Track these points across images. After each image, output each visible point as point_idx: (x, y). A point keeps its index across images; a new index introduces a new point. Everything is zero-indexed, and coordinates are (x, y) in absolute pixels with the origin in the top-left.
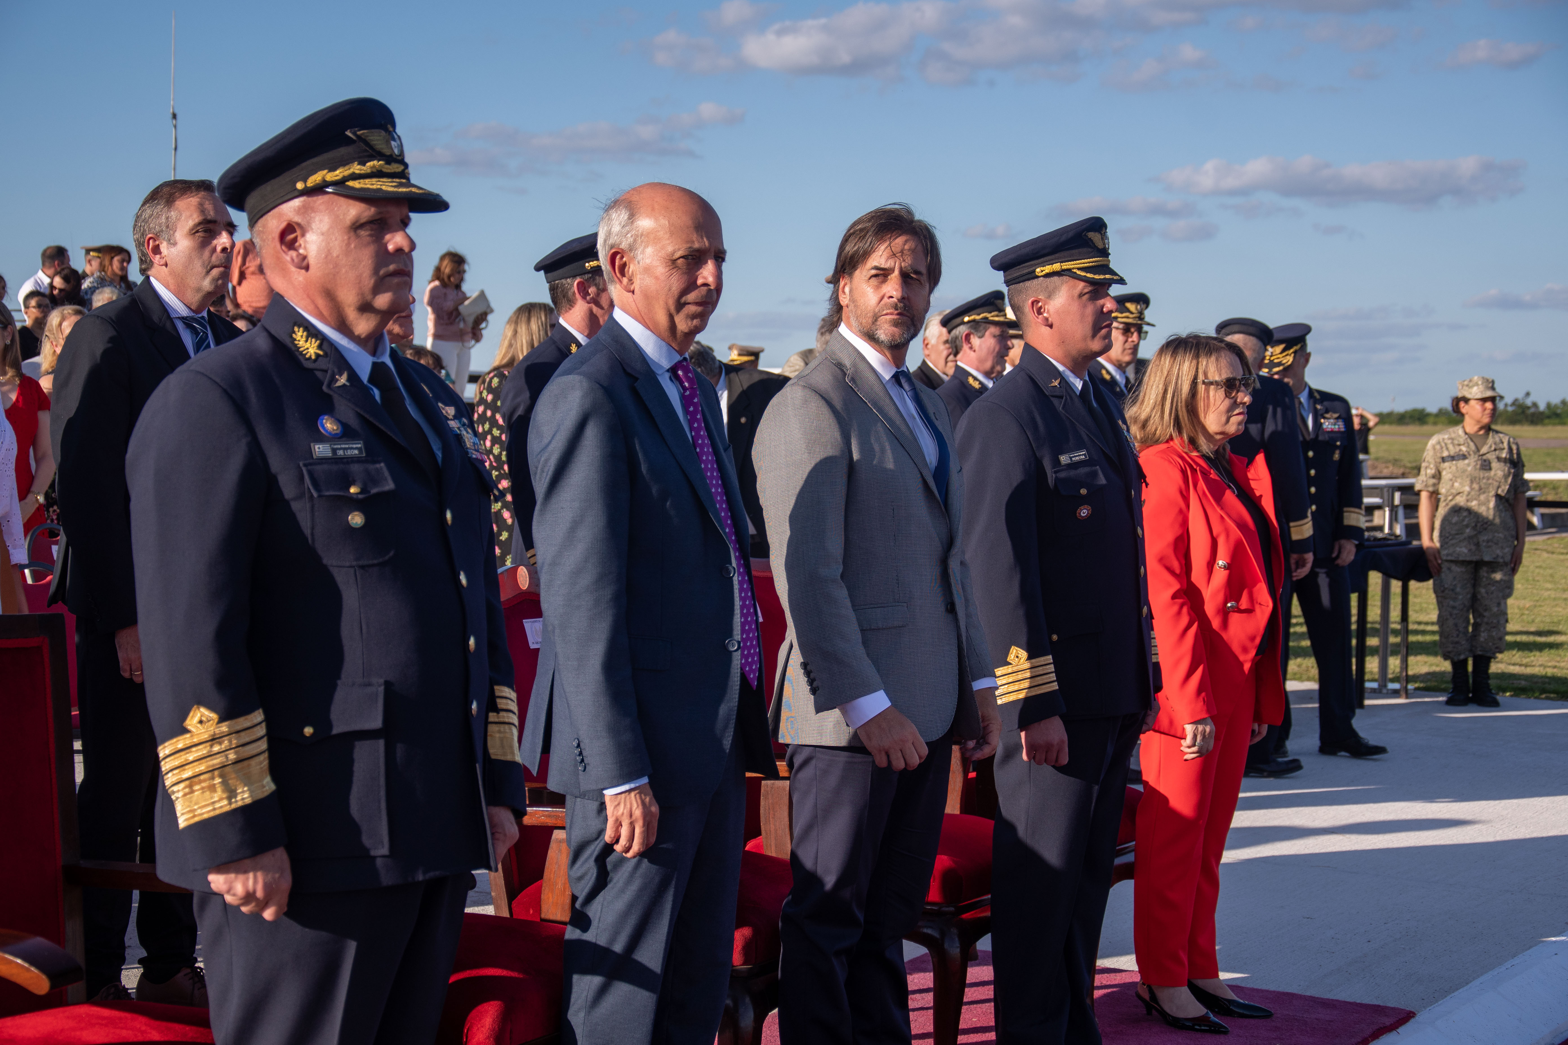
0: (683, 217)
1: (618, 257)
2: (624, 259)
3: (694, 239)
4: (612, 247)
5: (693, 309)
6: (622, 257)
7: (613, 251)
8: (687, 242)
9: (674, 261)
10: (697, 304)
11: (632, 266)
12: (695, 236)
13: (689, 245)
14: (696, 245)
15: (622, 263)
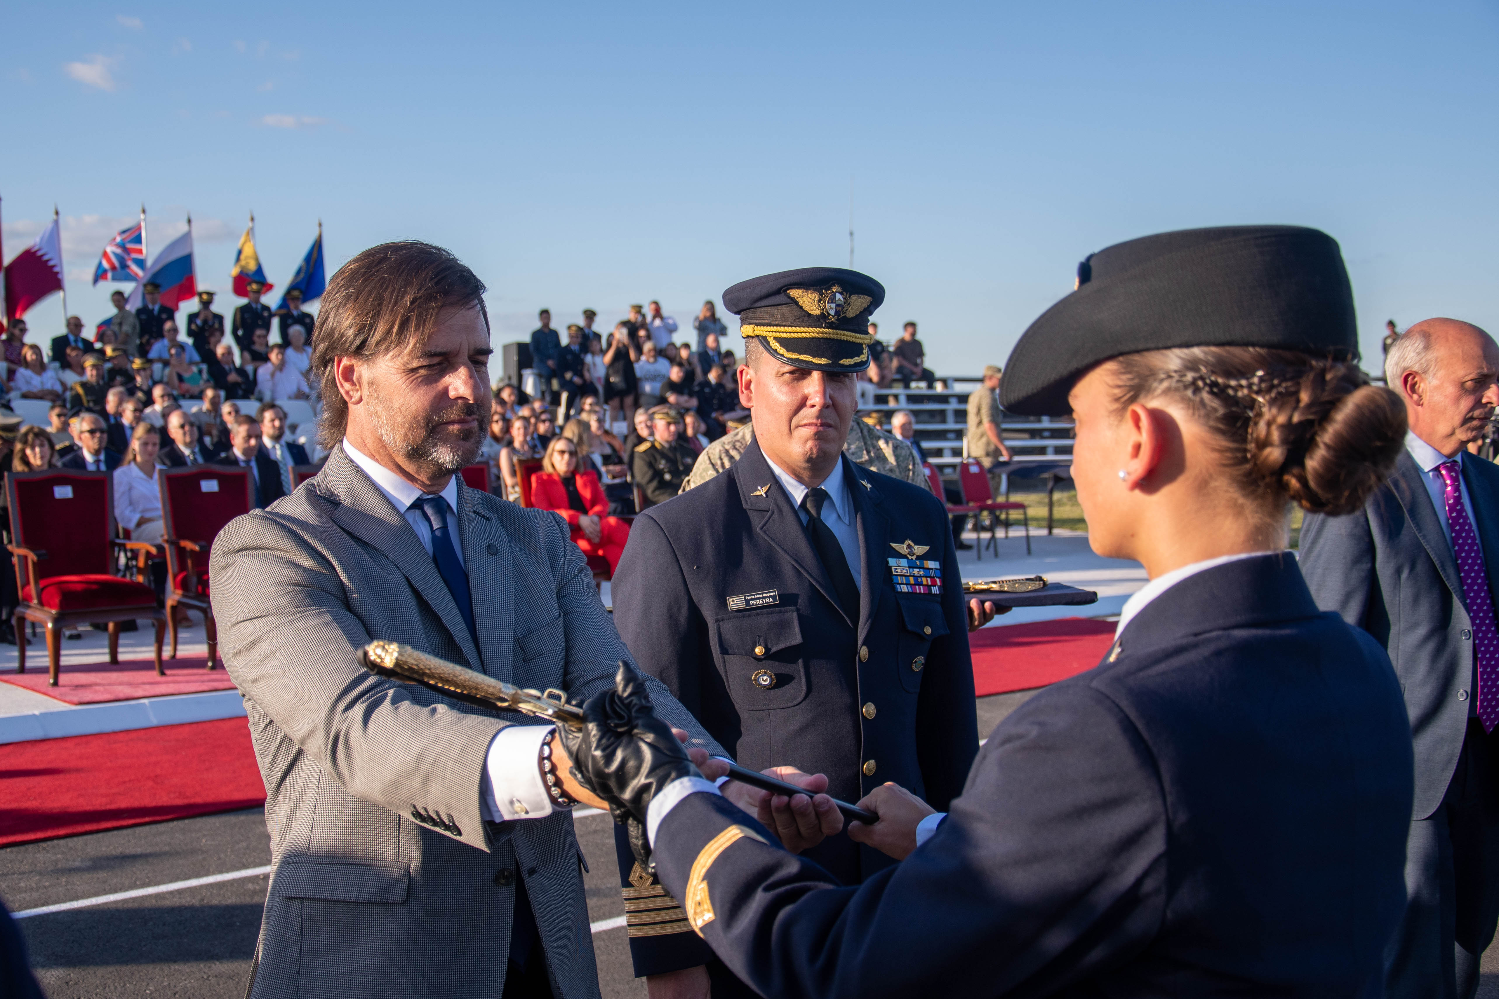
0: (1474, 349)
1: (1410, 379)
2: (1416, 379)
3: (1484, 366)
4: (1405, 369)
5: (1475, 423)
6: (1414, 377)
7: (1405, 374)
8: (1478, 368)
9: (1463, 384)
10: (1480, 419)
11: (1422, 385)
12: (1485, 363)
13: (1478, 371)
14: (1485, 371)
15: (1413, 382)
